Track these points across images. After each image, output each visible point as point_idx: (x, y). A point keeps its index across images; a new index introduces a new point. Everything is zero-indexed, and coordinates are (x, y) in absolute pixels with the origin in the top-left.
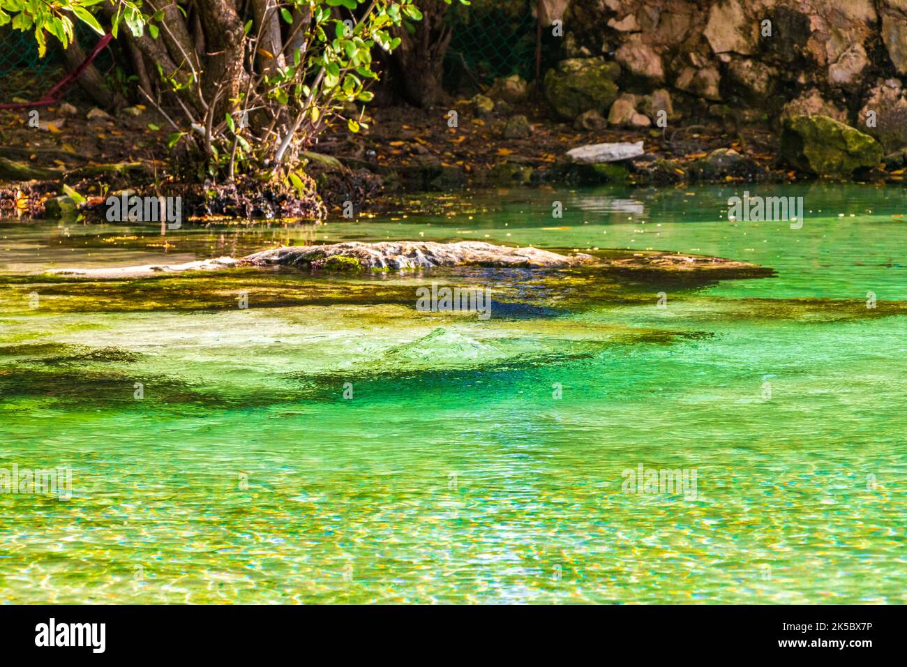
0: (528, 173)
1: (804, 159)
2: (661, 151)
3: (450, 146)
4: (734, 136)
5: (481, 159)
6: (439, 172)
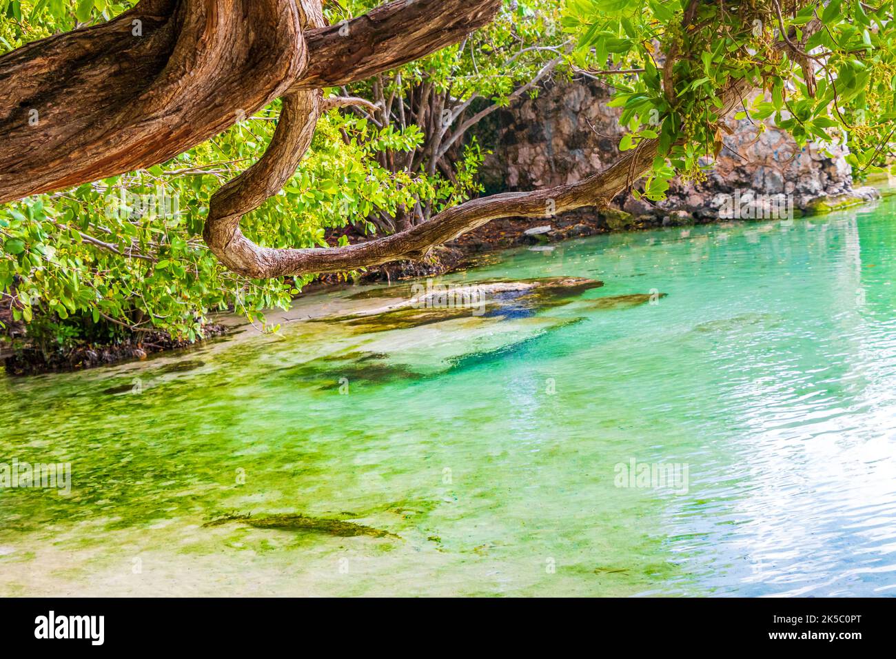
0: (512, 240)
1: (607, 224)
2: (557, 227)
3: (483, 234)
4: (581, 218)
5: (495, 237)
6: (481, 245)
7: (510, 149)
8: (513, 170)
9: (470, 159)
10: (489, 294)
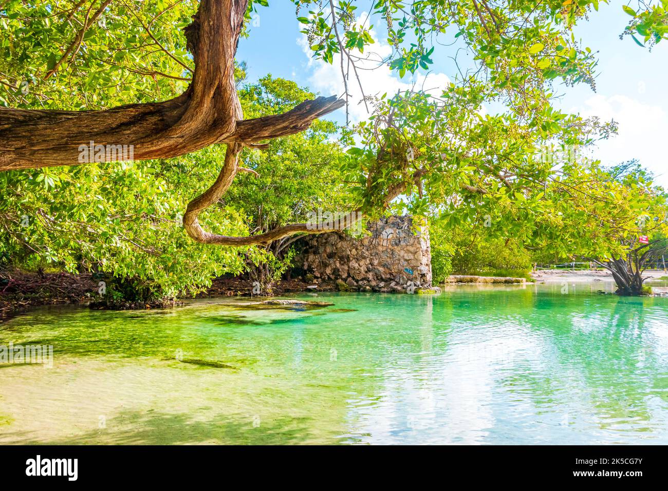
0: (302, 290)
1: (339, 288)
2: (320, 287)
3: (291, 286)
4: (329, 285)
5: (295, 288)
6: (290, 290)
7: (306, 255)
8: (306, 263)
9: (290, 254)
10: (290, 304)
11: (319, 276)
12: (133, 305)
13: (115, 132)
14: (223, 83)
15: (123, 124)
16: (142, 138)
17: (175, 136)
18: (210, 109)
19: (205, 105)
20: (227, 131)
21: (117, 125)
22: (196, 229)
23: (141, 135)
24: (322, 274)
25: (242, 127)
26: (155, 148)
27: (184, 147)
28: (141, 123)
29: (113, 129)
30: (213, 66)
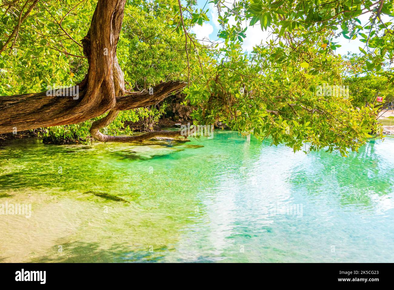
0: (171, 126)
3: (165, 123)
5: (168, 124)
6: (164, 126)
7: (174, 104)
8: (174, 109)
9: (164, 106)
10: (163, 140)
11: (182, 117)
12: (68, 141)
13: (41, 111)
14: (107, 80)
15: (45, 106)
16: (57, 114)
17: (78, 112)
18: (99, 94)
19: (96, 93)
20: (110, 108)
21: (42, 107)
22: (98, 136)
23: (56, 112)
24: (184, 116)
25: (120, 102)
26: (65, 120)
27: (84, 118)
28: (56, 104)
29: (39, 109)
30: (100, 69)
